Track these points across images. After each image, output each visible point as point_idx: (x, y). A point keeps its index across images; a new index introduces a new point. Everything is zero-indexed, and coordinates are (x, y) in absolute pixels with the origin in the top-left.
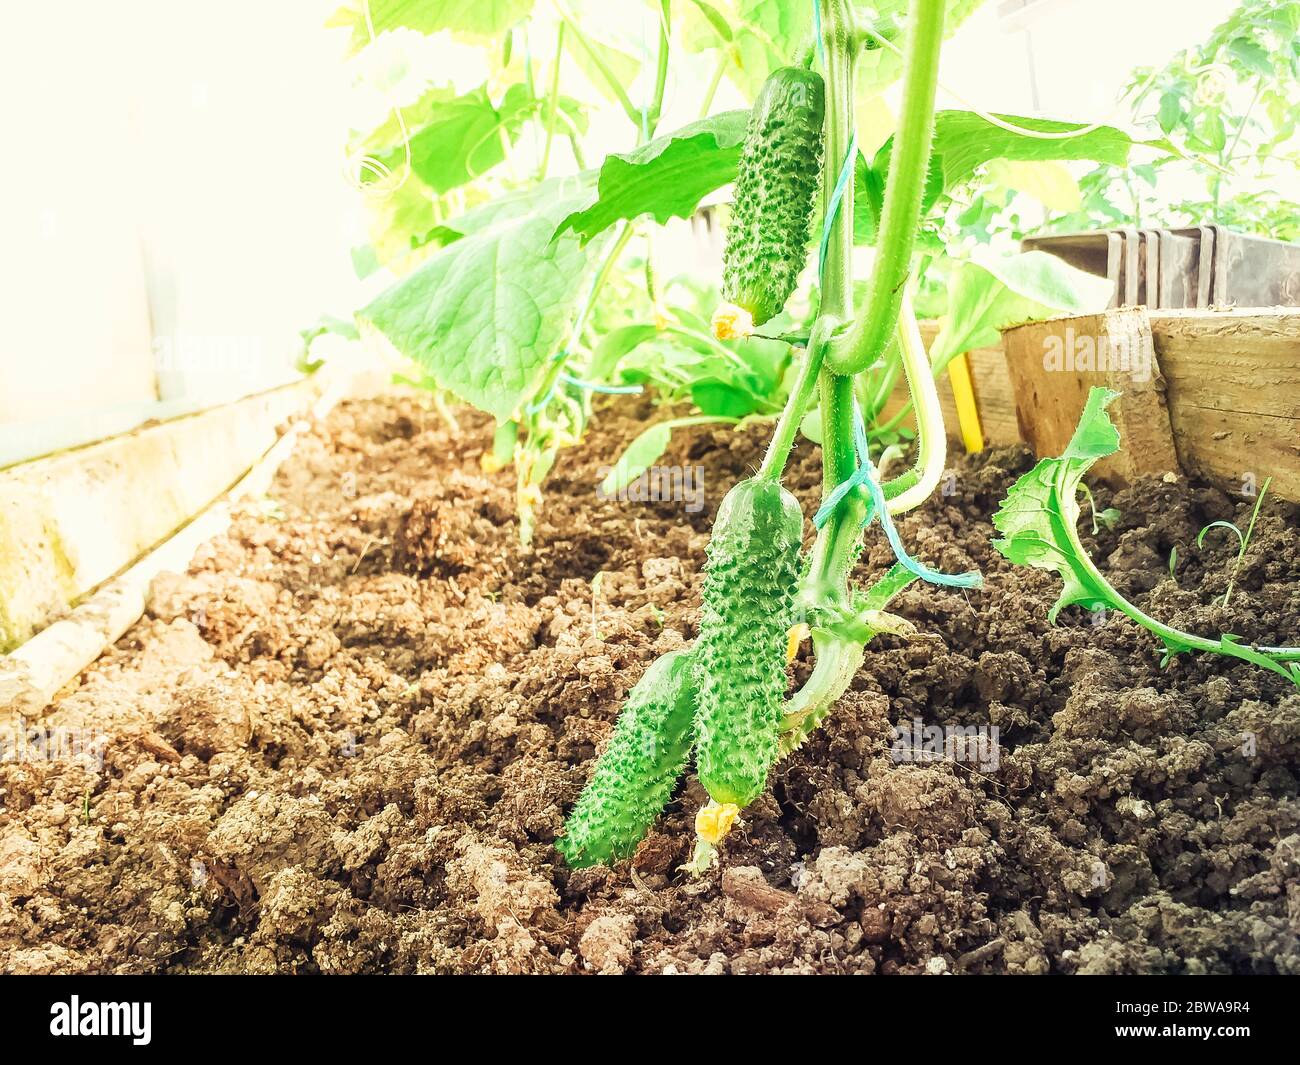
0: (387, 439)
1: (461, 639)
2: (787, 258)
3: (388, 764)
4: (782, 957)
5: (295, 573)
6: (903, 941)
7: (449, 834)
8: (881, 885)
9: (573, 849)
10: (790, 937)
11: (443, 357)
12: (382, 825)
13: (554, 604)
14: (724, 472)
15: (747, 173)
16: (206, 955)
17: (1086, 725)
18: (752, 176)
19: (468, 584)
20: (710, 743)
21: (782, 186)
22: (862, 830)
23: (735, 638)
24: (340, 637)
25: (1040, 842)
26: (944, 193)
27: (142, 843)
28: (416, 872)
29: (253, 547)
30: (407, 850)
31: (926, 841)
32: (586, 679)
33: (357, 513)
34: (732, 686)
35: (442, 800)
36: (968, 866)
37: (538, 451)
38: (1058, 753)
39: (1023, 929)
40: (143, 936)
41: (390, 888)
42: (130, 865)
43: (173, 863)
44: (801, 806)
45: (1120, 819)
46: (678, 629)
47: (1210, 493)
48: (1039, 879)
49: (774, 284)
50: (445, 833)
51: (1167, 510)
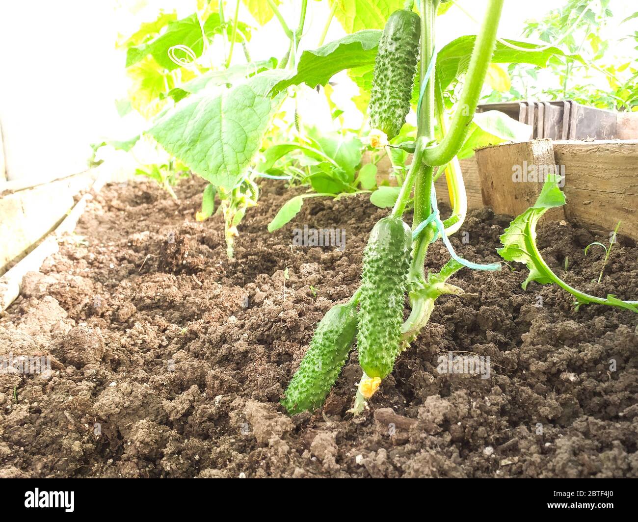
0: (137, 204)
1: (208, 305)
2: (402, 107)
3: (187, 366)
4: (415, 449)
5: (101, 273)
6: (471, 440)
7: (227, 399)
8: (458, 413)
9: (290, 404)
10: (418, 439)
11: (193, 156)
12: (189, 396)
13: (254, 287)
14: (329, 221)
15: (381, 64)
16: (94, 469)
17: (540, 339)
18: (384, 65)
19: (203, 277)
20: (368, 348)
21: (400, 71)
22: (440, 389)
23: (381, 296)
24: (136, 305)
25: (527, 394)
26: (456, 78)
27: (52, 412)
28: (210, 419)
29: (77, 259)
30: (205, 408)
31: (474, 393)
32: (285, 321)
33: (131, 242)
34: (379, 319)
35: (222, 382)
36: (497, 404)
37: (235, 209)
38: (530, 352)
39: (524, 434)
40: (59, 460)
41: (196, 428)
42: (45, 424)
43: (72, 421)
44: (404, 380)
45: (562, 382)
46: (325, 297)
47: (583, 230)
48: (527, 411)
49: (397, 120)
50: (225, 398)
51: (561, 239)
